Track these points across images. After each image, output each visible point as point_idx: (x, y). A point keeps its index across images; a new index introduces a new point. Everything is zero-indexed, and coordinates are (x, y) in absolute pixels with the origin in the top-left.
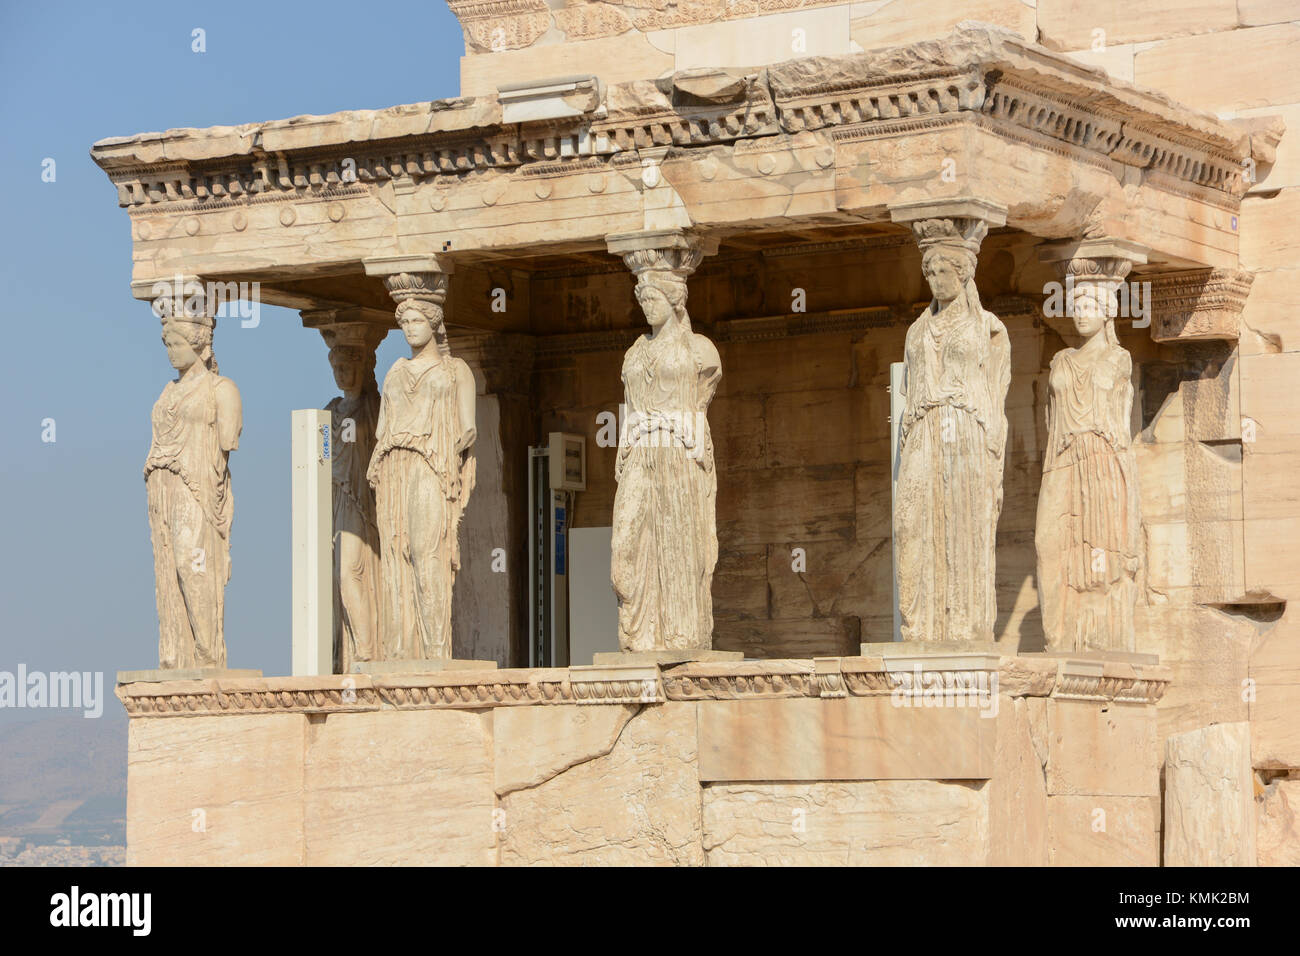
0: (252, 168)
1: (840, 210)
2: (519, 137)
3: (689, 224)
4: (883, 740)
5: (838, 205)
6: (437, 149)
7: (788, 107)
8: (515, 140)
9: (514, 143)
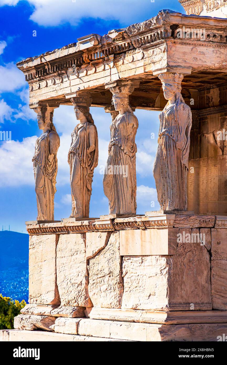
0: (45, 68)
1: (145, 72)
2: (88, 54)
3: (118, 79)
4: (151, 242)
5: (144, 71)
6: (75, 59)
7: (133, 40)
8: (87, 55)
9: (87, 56)
